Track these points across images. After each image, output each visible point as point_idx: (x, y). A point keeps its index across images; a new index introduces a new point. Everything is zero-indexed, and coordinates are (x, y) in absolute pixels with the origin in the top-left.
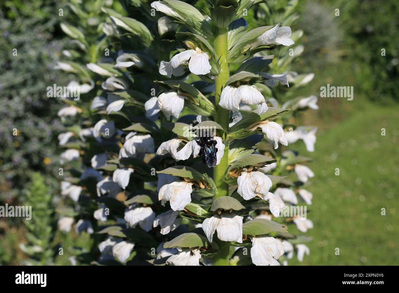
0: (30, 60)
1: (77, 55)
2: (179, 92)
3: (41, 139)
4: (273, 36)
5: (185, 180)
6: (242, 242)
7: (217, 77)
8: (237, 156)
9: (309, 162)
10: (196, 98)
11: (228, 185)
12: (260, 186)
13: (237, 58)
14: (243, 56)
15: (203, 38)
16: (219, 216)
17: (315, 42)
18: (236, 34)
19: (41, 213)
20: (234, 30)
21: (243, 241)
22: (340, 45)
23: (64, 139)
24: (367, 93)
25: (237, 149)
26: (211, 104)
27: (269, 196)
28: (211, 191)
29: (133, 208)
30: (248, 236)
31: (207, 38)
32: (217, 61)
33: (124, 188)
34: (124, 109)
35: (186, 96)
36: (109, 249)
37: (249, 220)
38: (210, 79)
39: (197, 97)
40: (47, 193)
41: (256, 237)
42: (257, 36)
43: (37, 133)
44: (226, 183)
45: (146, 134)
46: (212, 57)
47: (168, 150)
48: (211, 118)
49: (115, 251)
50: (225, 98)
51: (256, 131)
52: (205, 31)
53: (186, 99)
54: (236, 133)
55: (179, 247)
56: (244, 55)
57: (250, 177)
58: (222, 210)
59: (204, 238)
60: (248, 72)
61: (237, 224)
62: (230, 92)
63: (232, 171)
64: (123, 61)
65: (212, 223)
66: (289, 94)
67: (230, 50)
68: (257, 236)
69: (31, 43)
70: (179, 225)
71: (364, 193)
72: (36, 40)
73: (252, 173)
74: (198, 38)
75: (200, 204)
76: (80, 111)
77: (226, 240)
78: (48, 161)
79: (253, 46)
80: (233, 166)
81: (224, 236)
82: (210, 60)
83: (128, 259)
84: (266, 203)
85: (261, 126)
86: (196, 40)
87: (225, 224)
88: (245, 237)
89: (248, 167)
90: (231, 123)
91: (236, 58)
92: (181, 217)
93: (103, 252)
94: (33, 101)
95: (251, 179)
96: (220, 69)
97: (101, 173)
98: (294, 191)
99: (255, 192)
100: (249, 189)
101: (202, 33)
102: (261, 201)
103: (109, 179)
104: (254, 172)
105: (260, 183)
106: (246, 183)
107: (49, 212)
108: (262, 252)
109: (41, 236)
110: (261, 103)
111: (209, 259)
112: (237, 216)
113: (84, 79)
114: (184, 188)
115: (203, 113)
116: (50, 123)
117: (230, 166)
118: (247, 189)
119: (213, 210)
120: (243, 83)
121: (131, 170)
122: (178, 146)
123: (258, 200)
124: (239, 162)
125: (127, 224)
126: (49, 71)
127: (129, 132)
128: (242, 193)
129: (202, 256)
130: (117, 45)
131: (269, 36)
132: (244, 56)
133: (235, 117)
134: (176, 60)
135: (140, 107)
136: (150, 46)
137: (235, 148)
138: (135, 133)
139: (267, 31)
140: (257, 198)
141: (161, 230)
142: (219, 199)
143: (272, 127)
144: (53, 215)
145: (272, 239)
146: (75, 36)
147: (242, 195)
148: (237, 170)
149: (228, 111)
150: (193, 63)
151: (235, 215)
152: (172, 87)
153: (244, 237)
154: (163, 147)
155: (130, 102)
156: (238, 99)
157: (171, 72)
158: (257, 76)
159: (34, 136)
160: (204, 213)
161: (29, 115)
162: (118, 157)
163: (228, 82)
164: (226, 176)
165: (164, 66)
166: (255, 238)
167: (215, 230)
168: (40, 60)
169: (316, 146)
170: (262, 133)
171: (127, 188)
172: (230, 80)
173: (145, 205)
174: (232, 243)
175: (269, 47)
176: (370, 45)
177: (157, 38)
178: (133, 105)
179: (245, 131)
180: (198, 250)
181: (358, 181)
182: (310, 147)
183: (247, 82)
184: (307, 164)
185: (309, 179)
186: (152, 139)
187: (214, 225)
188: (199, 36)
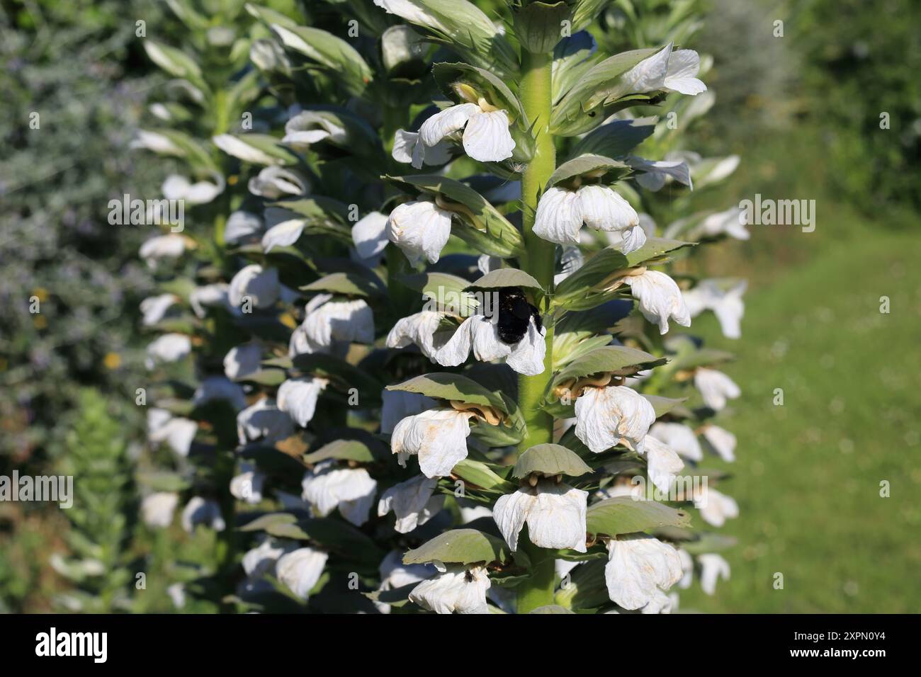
0: (70, 125)
1: (183, 114)
2: (438, 202)
3: (97, 310)
4: (657, 71)
5: (453, 405)
6: (585, 551)
7: (527, 167)
8: (573, 350)
9: (726, 361)
10: (478, 216)
11: (552, 417)
12: (628, 420)
13: (575, 124)
14: (587, 118)
15: (495, 77)
16: (531, 491)
17: (733, 81)
18: (571, 69)
19: (101, 483)
20: (565, 58)
21: (587, 549)
22: (792, 88)
23: (154, 310)
24: (855, 201)
25: (574, 334)
26: (513, 229)
27: (648, 445)
28: (513, 430)
29: (325, 472)
30: (599, 535)
31: (504, 76)
32: (528, 129)
33: (304, 424)
34: (304, 241)
35: (456, 212)
36: (269, 566)
37: (600, 500)
38: (511, 171)
39: (481, 214)
40: (113, 435)
41: (618, 540)
42: (620, 72)
43: (88, 295)
44: (547, 414)
45: (355, 297)
46: (515, 123)
47: (411, 336)
48: (513, 262)
49: (282, 570)
50: (546, 216)
51: (617, 293)
52: (500, 61)
53: (456, 217)
54: (571, 298)
55: (438, 562)
56: (590, 115)
57: (605, 400)
58: (538, 475)
59: (497, 541)
60: (598, 156)
61: (575, 509)
62: (558, 202)
63: (561, 385)
64: (301, 128)
65: (517, 505)
66: (681, 204)
67: (558, 103)
68: (620, 537)
69: (73, 87)
70: (437, 510)
71: (850, 433)
72: (85, 79)
73: (609, 389)
74: (485, 76)
75: (488, 462)
76: (191, 244)
77: (549, 546)
78: (114, 361)
79: (612, 96)
80: (566, 374)
81: (543, 537)
82: (512, 128)
83: (312, 589)
84: (640, 459)
85: (629, 281)
86: (480, 80)
87: (546, 509)
88: (592, 538)
89: (599, 376)
90: (559, 273)
91: (572, 122)
92: (443, 492)
93: (253, 573)
94: (77, 220)
95: (607, 404)
96: (535, 149)
97: (248, 388)
98: (694, 429)
99: (617, 435)
100: (601, 427)
101: (492, 65)
102: (628, 455)
103: (267, 403)
104: (613, 388)
105: (628, 414)
106: (595, 413)
107: (119, 480)
108: (632, 574)
109: (101, 538)
110: (630, 228)
111: (508, 589)
112: (575, 490)
113: (199, 170)
114: (452, 425)
115: (496, 250)
116: (118, 272)
117: (558, 373)
118: (598, 427)
119: (520, 475)
120: (588, 180)
121: (319, 384)
122: (436, 328)
123: (620, 453)
124: (579, 364)
125: (311, 509)
126: (114, 151)
127: (315, 293)
128: (586, 437)
129: (493, 583)
130: (284, 91)
131: (649, 73)
132: (590, 117)
133: (568, 260)
134: (433, 127)
135: (339, 235)
136: (363, 95)
137: (567, 331)
138: (328, 297)
139: (644, 61)
140: (618, 449)
141: (397, 522)
142: (533, 450)
143: (654, 283)
144: (130, 486)
145: (654, 543)
146: (179, 71)
147: (586, 440)
148: (575, 383)
149: (554, 245)
150: (472, 135)
151: (570, 486)
152: (422, 190)
153: (589, 540)
154: (402, 330)
155: (317, 224)
156: (577, 217)
157: (422, 157)
158: (621, 164)
159: (81, 303)
160: (495, 484)
161: (70, 254)
162: (286, 352)
163: (554, 177)
164: (548, 397)
165: (404, 142)
166: (616, 541)
167: (523, 521)
168: (93, 125)
169: (744, 324)
170: (632, 297)
171: (309, 423)
172: (557, 173)
173: (351, 464)
174: (562, 553)
175: (648, 98)
176: (863, 87)
177: (380, 75)
178: (323, 231)
179: (593, 293)
180: (482, 569)
181: (837, 406)
182: (731, 328)
183: (597, 178)
184: (722, 366)
185: (729, 401)
186: (370, 309)
187: (521, 511)
188: (487, 72)
